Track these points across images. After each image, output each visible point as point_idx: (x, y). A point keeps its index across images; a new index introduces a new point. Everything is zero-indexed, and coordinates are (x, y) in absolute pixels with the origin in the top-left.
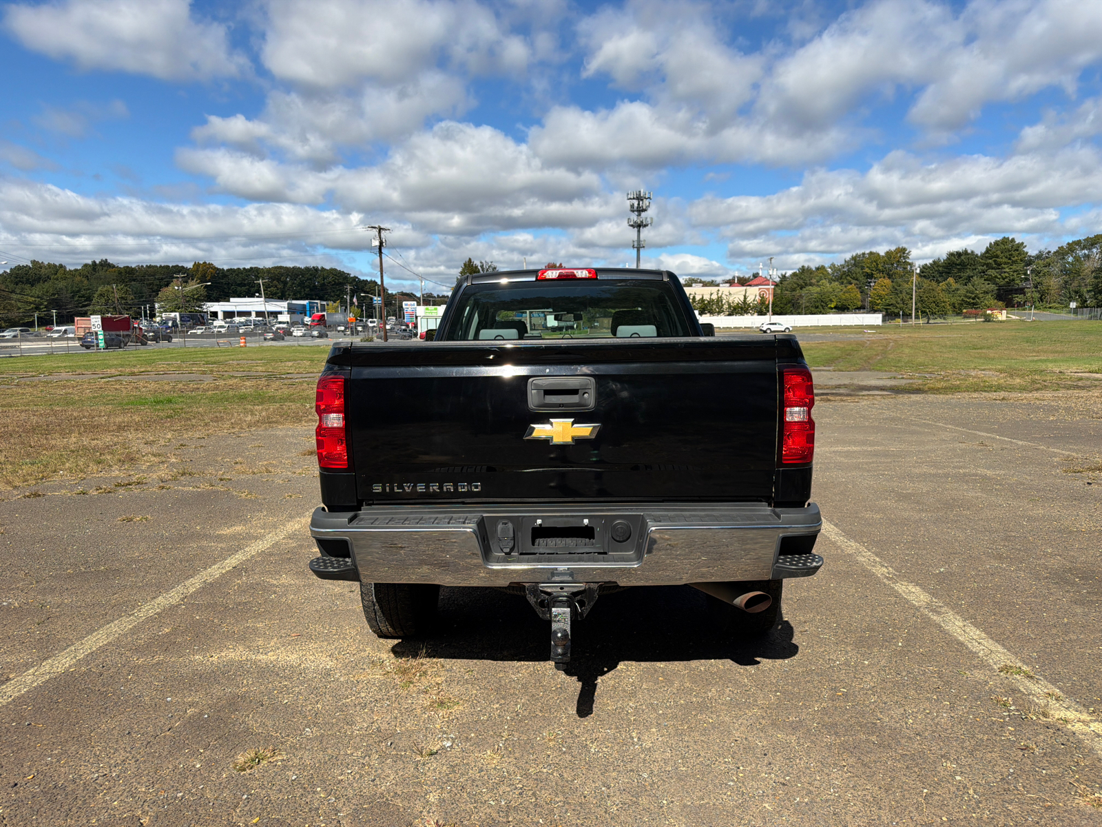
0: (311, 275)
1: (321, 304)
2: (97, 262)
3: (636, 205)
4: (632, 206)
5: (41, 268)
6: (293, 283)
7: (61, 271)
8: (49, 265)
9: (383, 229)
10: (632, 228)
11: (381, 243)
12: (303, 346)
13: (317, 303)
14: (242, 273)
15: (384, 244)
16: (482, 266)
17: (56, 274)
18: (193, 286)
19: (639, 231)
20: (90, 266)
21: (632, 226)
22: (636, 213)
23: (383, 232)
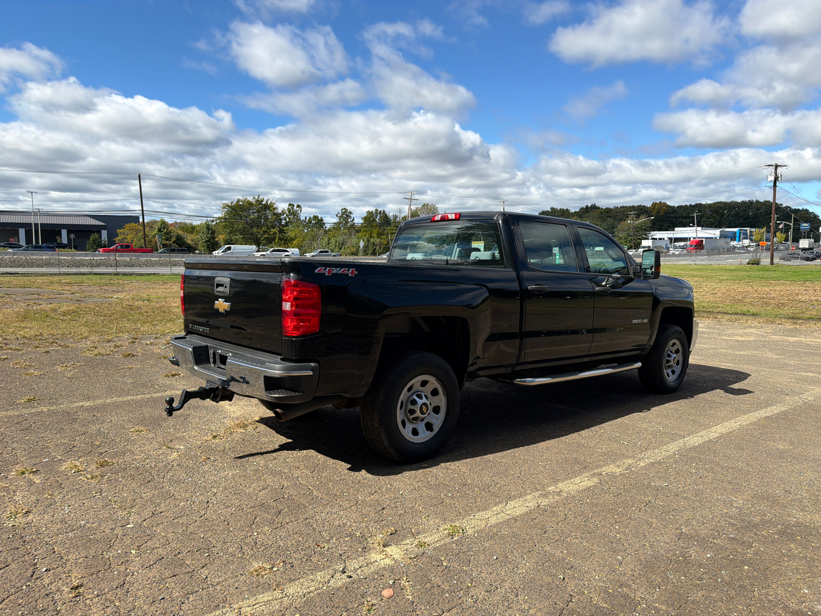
0: (746, 207)
1: (750, 231)
2: (589, 206)
5: (556, 211)
6: (729, 215)
7: (566, 213)
8: (561, 209)
9: (779, 166)
11: (776, 179)
12: (698, 265)
13: (747, 230)
14: (688, 209)
15: (779, 179)
17: (563, 215)
18: (643, 219)
20: (584, 208)
23: (779, 168)
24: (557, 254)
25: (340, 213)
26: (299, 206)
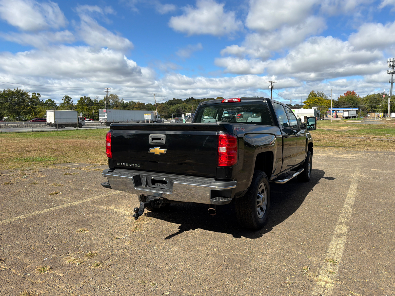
2: (190, 98)
3: (392, 64)
4: (390, 65)
5: (175, 100)
7: (180, 101)
8: (178, 99)
9: (273, 82)
10: (389, 74)
11: (272, 87)
15: (273, 87)
16: (318, 93)
17: (179, 102)
19: (393, 75)
20: (188, 99)
21: (389, 73)
22: (391, 68)
23: (273, 83)
24: (184, 120)
25: (64, 98)
26: (38, 94)
